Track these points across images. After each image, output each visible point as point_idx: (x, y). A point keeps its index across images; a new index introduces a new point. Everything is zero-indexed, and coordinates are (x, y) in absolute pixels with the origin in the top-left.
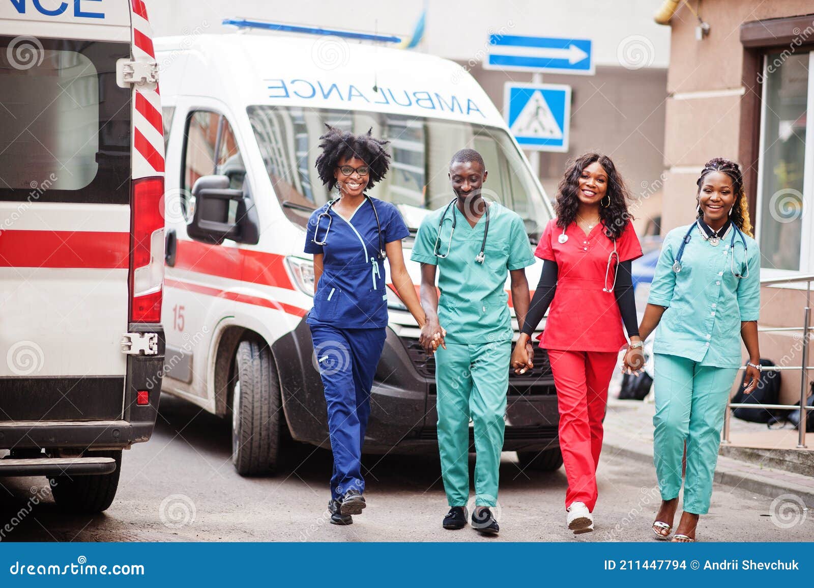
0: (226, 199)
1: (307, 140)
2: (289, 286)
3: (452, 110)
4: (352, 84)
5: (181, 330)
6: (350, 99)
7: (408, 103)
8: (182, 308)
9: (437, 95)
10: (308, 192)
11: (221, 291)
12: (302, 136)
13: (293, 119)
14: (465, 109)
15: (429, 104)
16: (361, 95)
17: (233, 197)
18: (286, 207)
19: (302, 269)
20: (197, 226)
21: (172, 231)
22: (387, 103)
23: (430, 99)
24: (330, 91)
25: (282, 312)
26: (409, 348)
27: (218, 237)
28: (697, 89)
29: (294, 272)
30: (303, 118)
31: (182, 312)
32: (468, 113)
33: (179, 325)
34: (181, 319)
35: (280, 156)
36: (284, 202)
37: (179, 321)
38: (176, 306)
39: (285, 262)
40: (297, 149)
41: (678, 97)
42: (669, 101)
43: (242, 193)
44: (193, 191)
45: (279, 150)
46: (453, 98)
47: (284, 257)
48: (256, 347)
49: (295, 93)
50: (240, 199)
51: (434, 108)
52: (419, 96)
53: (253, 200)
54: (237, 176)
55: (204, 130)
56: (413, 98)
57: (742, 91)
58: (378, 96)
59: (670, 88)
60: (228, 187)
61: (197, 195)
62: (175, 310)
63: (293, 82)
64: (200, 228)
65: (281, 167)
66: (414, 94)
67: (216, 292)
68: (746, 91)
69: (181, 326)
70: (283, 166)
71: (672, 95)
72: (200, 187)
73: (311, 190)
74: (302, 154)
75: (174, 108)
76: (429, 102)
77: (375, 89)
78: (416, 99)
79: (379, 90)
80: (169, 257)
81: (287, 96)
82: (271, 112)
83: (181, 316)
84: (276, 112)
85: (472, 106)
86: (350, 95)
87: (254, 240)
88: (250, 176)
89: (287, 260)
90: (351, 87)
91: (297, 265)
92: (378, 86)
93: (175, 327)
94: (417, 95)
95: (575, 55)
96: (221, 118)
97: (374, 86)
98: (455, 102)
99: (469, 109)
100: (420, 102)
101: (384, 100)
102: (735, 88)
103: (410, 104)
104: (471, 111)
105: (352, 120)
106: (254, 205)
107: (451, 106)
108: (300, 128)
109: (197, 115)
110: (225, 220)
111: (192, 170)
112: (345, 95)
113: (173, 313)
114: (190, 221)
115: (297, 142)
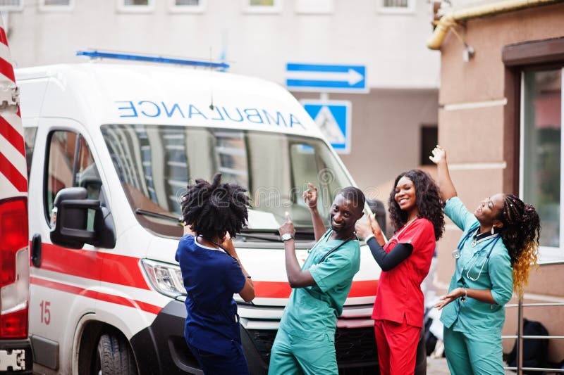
0: (84, 209)
1: (150, 152)
2: (145, 286)
3: (278, 123)
4: (192, 104)
5: (48, 323)
6: (190, 117)
7: (240, 119)
8: (48, 304)
9: (265, 112)
10: (153, 196)
11: (82, 289)
12: (145, 148)
13: (138, 134)
14: (288, 123)
15: (258, 119)
16: (200, 113)
17: (91, 206)
18: (139, 214)
19: (156, 270)
20: (59, 232)
21: (37, 236)
22: (223, 119)
23: (259, 115)
24: (173, 110)
25: (139, 310)
26: (255, 340)
27: (79, 243)
28: (465, 101)
29: (148, 272)
30: (146, 134)
31: (48, 307)
32: (291, 126)
33: (45, 319)
34: (47, 314)
35: (130, 165)
36: (137, 210)
37: (46, 315)
38: (43, 302)
39: (140, 264)
40: (143, 159)
41: (449, 108)
42: (441, 112)
43: (99, 203)
44: (55, 202)
45: (128, 160)
46: (278, 113)
47: (139, 259)
48: (115, 340)
49: (143, 112)
50: (97, 208)
51: (262, 122)
52: (249, 112)
53: (108, 208)
54: (94, 185)
55: (62, 145)
56: (245, 114)
57: (505, 101)
58: (215, 113)
59: (441, 101)
60: (86, 197)
61: (59, 205)
62: (42, 305)
63: (140, 103)
64: (62, 235)
65: (130, 175)
66: (245, 111)
67: (78, 291)
68: (508, 102)
69: (47, 319)
70: (132, 174)
71: (443, 107)
72: (61, 198)
73: (155, 194)
74: (147, 164)
75: (37, 128)
76: (258, 117)
77: (212, 107)
78: (246, 115)
79: (215, 109)
80: (35, 259)
81: (136, 115)
82: (120, 131)
83: (47, 311)
84: (125, 130)
85: (294, 120)
86: (190, 114)
87: (112, 245)
88: (105, 186)
89: (142, 262)
90: (191, 106)
91: (151, 266)
92: (214, 105)
93: (42, 321)
94: (247, 111)
95: (353, 77)
96: (78, 136)
97: (210, 104)
98: (280, 117)
99: (292, 122)
100: (250, 117)
101: (220, 117)
102: (498, 99)
103: (242, 120)
104: (294, 125)
105: (185, 135)
106: (110, 213)
107: (276, 120)
108: (144, 142)
109: (56, 133)
110: (84, 227)
111: (53, 178)
112: (186, 113)
113: (40, 308)
114: (53, 229)
115: (142, 153)
